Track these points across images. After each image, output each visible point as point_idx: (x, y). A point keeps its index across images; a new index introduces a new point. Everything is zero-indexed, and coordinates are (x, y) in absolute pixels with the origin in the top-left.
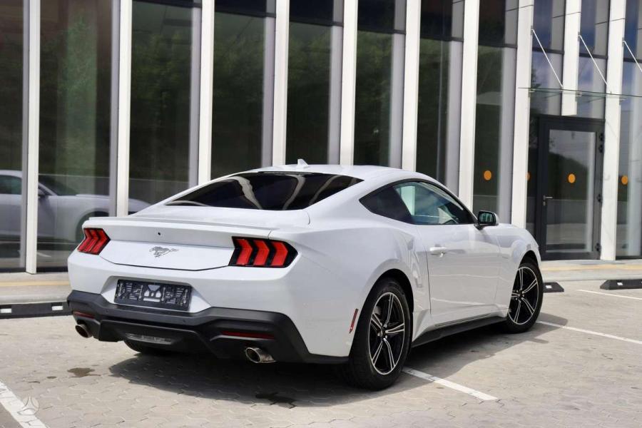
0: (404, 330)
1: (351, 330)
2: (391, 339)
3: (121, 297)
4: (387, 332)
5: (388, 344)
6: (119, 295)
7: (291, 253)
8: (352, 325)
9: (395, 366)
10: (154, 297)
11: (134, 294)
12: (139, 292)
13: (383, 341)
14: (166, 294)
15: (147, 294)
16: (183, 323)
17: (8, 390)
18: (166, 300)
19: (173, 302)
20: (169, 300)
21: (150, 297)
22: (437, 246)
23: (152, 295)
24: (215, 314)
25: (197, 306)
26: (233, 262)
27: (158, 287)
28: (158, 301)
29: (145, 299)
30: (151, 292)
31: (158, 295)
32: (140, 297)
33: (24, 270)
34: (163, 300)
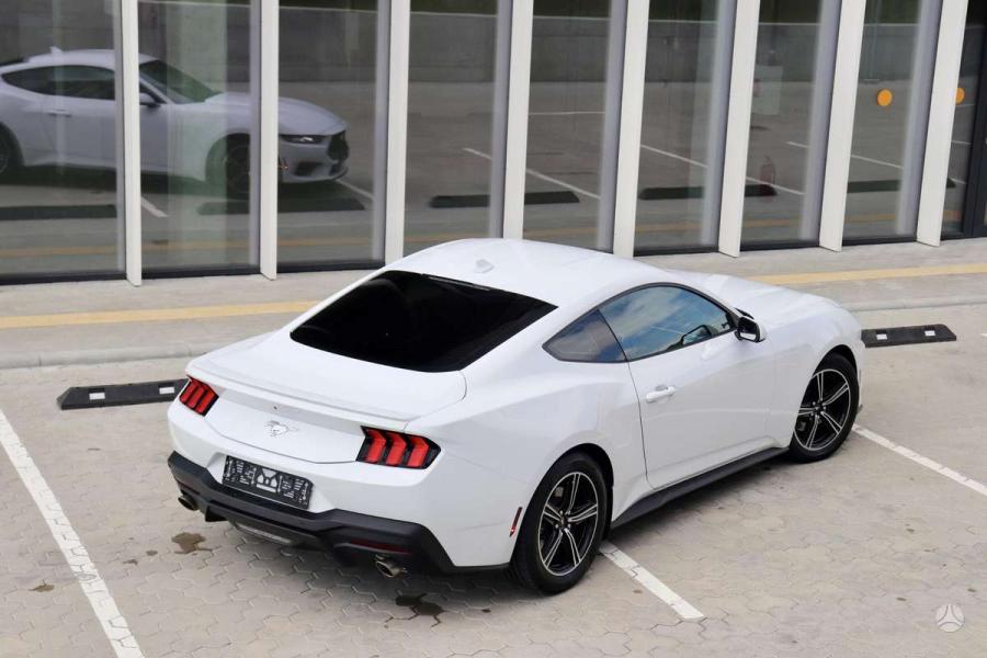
0: (596, 513)
1: (512, 533)
2: (576, 528)
3: (230, 478)
4: (570, 520)
5: (571, 537)
6: (228, 475)
7: (433, 449)
8: (514, 527)
9: (580, 561)
10: (269, 485)
11: (245, 477)
12: (251, 475)
13: (564, 533)
14: (283, 485)
15: (261, 479)
16: (301, 526)
17: (98, 578)
18: (283, 491)
19: (290, 495)
20: (287, 491)
21: (264, 484)
22: (659, 388)
23: (267, 482)
24: (337, 520)
25: (318, 505)
26: (362, 457)
27: (274, 473)
28: (274, 491)
29: (258, 486)
30: (265, 478)
31: (274, 483)
32: (253, 482)
33: (121, 276)
34: (279, 490)
